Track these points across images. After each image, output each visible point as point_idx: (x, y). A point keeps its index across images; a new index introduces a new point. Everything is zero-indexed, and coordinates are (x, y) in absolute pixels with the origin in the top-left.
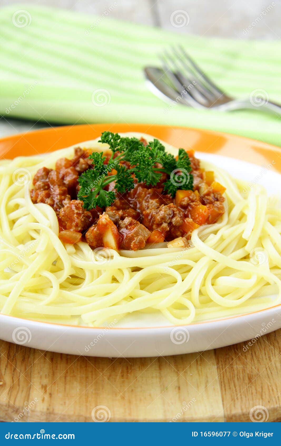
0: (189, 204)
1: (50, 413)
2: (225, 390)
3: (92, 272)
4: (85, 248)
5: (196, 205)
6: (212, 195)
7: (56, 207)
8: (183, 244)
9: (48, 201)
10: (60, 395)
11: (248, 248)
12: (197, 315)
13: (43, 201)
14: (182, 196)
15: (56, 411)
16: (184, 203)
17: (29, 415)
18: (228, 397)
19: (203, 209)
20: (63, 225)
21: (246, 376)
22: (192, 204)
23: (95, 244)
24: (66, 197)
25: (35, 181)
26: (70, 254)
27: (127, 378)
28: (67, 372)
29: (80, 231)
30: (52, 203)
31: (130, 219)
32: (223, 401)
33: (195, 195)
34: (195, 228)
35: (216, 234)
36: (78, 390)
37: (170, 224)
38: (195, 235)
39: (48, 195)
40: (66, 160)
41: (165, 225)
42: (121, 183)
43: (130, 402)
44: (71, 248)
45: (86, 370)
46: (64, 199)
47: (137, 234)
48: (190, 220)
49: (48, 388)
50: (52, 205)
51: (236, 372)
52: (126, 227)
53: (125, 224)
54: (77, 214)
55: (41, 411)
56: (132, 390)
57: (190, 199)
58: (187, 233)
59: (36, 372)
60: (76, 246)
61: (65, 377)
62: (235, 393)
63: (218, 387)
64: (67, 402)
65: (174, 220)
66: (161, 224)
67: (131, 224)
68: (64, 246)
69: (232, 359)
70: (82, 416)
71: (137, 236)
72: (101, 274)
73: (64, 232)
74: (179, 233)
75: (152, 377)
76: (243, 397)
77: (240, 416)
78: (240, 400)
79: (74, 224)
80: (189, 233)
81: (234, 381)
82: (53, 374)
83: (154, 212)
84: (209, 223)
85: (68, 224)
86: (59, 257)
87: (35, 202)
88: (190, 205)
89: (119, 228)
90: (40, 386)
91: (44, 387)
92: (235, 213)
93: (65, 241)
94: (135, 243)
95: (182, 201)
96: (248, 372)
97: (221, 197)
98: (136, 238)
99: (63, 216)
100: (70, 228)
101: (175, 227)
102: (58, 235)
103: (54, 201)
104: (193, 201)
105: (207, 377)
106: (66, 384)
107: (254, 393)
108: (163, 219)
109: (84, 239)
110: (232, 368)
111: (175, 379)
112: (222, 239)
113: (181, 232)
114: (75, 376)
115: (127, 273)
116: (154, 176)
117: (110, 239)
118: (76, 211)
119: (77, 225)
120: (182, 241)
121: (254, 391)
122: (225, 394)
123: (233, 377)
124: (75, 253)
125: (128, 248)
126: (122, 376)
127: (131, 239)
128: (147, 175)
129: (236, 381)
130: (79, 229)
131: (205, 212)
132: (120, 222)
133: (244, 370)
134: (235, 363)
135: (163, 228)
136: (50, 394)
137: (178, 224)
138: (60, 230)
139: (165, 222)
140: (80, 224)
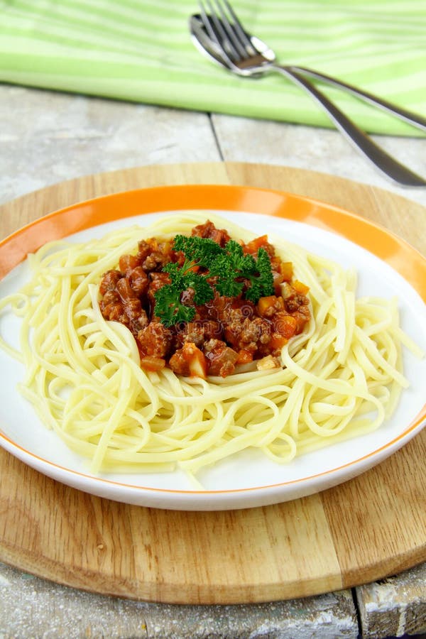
0: (274, 315)
1: (160, 584)
2: (337, 537)
3: (181, 406)
4: (170, 376)
5: (282, 315)
6: (296, 298)
7: (132, 326)
8: (274, 365)
9: (123, 318)
10: (167, 558)
11: (340, 359)
12: (298, 448)
13: (116, 319)
14: (266, 305)
15: (167, 581)
16: (269, 314)
17: (138, 586)
18: (341, 547)
19: (289, 320)
20: (143, 349)
21: (355, 515)
22: (277, 314)
23: (180, 371)
24: (141, 313)
25: (103, 292)
26: (154, 385)
27: (233, 529)
28: (168, 526)
29: (163, 358)
30: (126, 321)
31: (216, 341)
32: (337, 553)
33: (279, 303)
34: (285, 344)
35: (305, 348)
36: (184, 550)
37: (258, 343)
38: (285, 353)
39: (122, 312)
40: (131, 257)
41: (253, 345)
42: (201, 296)
43: (241, 562)
44: (155, 378)
45: (188, 521)
46: (140, 316)
47: (225, 359)
48: (277, 336)
49: (152, 549)
50: (127, 324)
51: (343, 511)
52: (213, 351)
53: (211, 347)
54: (159, 339)
55: (150, 582)
56: (241, 545)
57: (275, 308)
58: (275, 350)
59: (135, 528)
60: (160, 375)
61: (168, 533)
62: (347, 540)
63: (328, 534)
64: (176, 568)
65: (262, 338)
66: (249, 343)
67: (217, 347)
68: (147, 375)
69: (337, 495)
70: (194, 585)
71: (226, 361)
72: (191, 412)
73: (145, 361)
74: (267, 351)
75: (259, 526)
76: (357, 545)
77: (357, 570)
78: (354, 550)
79: (156, 350)
80: (278, 350)
81: (344, 525)
82: (155, 529)
83: (238, 327)
84: (297, 334)
85: (149, 350)
86: (143, 390)
87: (107, 318)
88: (276, 316)
89: (204, 351)
90: (144, 548)
91: (148, 548)
92: (321, 315)
93: (147, 368)
94: (224, 369)
95: (266, 311)
96: (356, 510)
97: (305, 300)
98: (224, 365)
99: (143, 340)
100: (152, 353)
101: (263, 345)
102: (140, 364)
103: (129, 319)
104: (278, 311)
105: (315, 521)
106: (170, 542)
107: (367, 539)
108: (251, 338)
109: (168, 366)
110: (339, 506)
111: (282, 525)
112: (313, 353)
113: (269, 349)
114: (178, 531)
115: (220, 408)
116: (236, 287)
117: (197, 367)
118: (157, 336)
119: (159, 352)
120: (272, 362)
121: (366, 536)
122: (338, 543)
123: (342, 519)
124: (160, 383)
125: (217, 374)
126: (227, 526)
127: (220, 365)
128: (229, 287)
129: (345, 522)
130: (162, 355)
131: (293, 324)
132: (205, 344)
133: (351, 509)
134: (340, 500)
135: (251, 348)
136: (156, 558)
137: (266, 342)
138: (142, 357)
139: (253, 341)
140: (162, 350)
